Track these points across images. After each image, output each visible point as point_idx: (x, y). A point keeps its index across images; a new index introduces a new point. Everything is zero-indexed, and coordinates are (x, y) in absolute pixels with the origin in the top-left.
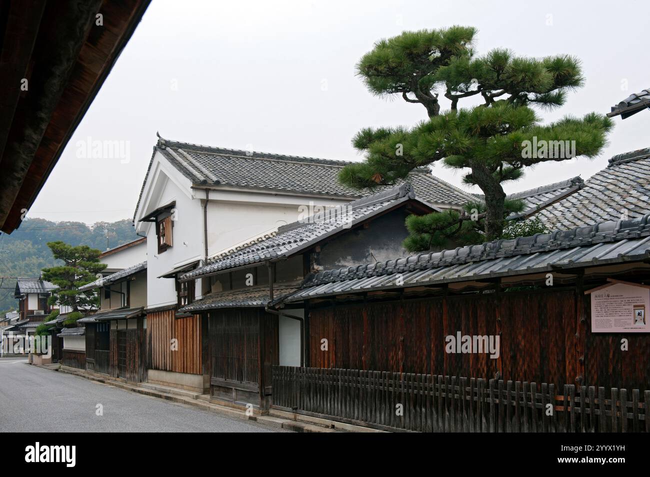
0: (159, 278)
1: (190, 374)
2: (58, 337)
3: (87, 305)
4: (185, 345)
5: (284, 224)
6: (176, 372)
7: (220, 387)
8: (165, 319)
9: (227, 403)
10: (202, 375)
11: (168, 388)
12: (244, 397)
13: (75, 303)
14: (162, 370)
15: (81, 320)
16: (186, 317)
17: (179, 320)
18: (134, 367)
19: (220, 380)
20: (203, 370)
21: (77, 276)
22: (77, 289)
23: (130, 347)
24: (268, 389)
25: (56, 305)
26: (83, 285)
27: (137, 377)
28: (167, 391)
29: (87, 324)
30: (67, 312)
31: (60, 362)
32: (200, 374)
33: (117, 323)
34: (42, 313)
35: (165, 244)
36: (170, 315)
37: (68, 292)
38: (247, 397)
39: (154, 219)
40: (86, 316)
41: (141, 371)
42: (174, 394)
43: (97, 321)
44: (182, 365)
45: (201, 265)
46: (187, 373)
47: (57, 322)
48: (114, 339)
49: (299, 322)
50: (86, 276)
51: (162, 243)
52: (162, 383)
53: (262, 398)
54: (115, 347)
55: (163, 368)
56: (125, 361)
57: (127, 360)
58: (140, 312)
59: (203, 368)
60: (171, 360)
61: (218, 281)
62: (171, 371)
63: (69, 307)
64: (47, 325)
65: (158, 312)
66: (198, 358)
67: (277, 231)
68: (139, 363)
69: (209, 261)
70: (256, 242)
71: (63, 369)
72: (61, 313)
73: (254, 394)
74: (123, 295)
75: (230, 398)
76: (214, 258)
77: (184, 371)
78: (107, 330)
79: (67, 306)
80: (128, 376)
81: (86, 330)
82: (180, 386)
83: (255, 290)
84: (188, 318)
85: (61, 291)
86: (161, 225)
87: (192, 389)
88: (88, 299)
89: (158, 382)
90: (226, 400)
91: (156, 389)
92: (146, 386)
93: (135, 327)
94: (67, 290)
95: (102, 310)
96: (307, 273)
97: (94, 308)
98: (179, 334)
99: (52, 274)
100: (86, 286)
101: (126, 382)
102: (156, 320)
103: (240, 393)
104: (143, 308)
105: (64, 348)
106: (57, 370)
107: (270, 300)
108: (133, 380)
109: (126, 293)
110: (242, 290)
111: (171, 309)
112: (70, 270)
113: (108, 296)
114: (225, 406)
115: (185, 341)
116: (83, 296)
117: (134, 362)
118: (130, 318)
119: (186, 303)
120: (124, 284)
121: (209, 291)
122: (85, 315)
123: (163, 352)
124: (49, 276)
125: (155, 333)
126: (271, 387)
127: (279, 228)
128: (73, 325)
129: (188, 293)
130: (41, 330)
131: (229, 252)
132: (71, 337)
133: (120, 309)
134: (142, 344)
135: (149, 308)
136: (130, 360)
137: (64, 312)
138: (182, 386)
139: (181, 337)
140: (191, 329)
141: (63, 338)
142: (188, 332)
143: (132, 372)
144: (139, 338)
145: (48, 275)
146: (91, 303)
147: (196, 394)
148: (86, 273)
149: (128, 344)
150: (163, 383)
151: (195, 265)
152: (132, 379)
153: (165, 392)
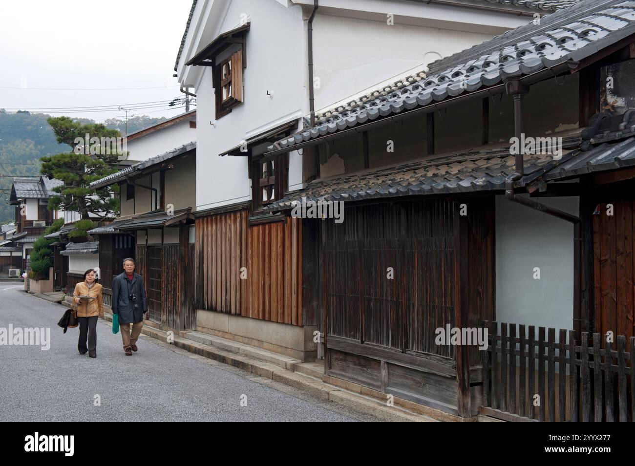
0: (223, 155)
1: (277, 322)
2: (62, 255)
3: (100, 210)
4: (267, 272)
5: (439, 58)
6: (249, 318)
7: (346, 354)
8: (228, 227)
9: (366, 388)
10: (302, 326)
11: (235, 345)
12: (409, 382)
13: (85, 207)
14: (221, 312)
15: (93, 230)
16: (270, 223)
17: (255, 229)
18: (174, 304)
19: (351, 342)
20: (304, 316)
21: (88, 167)
22: (87, 187)
23: (168, 273)
24: (475, 371)
25: (59, 209)
26: (95, 180)
27: (178, 321)
28: (233, 349)
29: (101, 237)
30: (73, 221)
31: (64, 291)
32: (297, 325)
33: (147, 235)
34: (43, 224)
35: (231, 98)
36: (238, 220)
37: (75, 190)
38: (417, 383)
39: (210, 61)
40: (99, 226)
41: (185, 311)
42: (246, 355)
43: (118, 231)
44: (261, 305)
45: (301, 127)
46: (270, 320)
47: (61, 235)
48: (142, 258)
49: (571, 225)
50: (100, 167)
51: (225, 98)
52: (220, 334)
53: (464, 390)
54: (143, 272)
55: (224, 310)
56: (159, 294)
57: (163, 293)
58: (185, 217)
59: (305, 313)
60: (238, 297)
61: (336, 155)
62: (239, 315)
63: (77, 213)
64: (48, 239)
65: (216, 215)
66: (294, 296)
67: (426, 69)
68: (183, 298)
69: (316, 119)
70: (393, 88)
71: (68, 301)
72: (65, 223)
73: (436, 378)
74: (154, 192)
75: (373, 379)
76: (324, 115)
77: (265, 316)
78: (130, 246)
79: (73, 212)
80: (164, 317)
81: (100, 245)
82: (256, 343)
83: (432, 163)
84: (274, 226)
85: (67, 188)
86: (224, 67)
87: (280, 349)
88: (102, 202)
89: (214, 331)
90: (364, 383)
91: (212, 344)
92: (194, 337)
93: (176, 240)
94: (74, 188)
95: (121, 217)
96: (592, 113)
97: (110, 215)
98: (255, 254)
99: (53, 164)
100: (100, 181)
101: (160, 328)
102: (211, 229)
103: (400, 372)
104: (189, 209)
105: (70, 271)
106: (59, 302)
107: (518, 174)
108: (171, 325)
109: (158, 190)
110: (398, 166)
111: (240, 211)
112: (78, 159)
113: (131, 195)
114: (361, 393)
115: (267, 265)
116: (95, 197)
117: (175, 296)
118: (169, 226)
119: (273, 197)
120: (157, 176)
121: (317, 175)
122: (99, 223)
123: (224, 283)
124: (50, 169)
125: (210, 250)
126: (479, 367)
127: (429, 65)
128: (81, 239)
129: (277, 179)
130: (40, 245)
131: (349, 104)
132: (79, 256)
133: (149, 213)
134: (187, 269)
135: (198, 209)
136: (168, 293)
137: (69, 221)
138: (260, 343)
139: (258, 257)
140: (279, 244)
141: (68, 256)
142: (274, 248)
143: (170, 312)
144: (182, 259)
145: (49, 166)
146: (107, 208)
147: (292, 362)
148: (100, 163)
149: (164, 268)
150: (224, 333)
151: (289, 128)
152: (171, 323)
153: (230, 351)
